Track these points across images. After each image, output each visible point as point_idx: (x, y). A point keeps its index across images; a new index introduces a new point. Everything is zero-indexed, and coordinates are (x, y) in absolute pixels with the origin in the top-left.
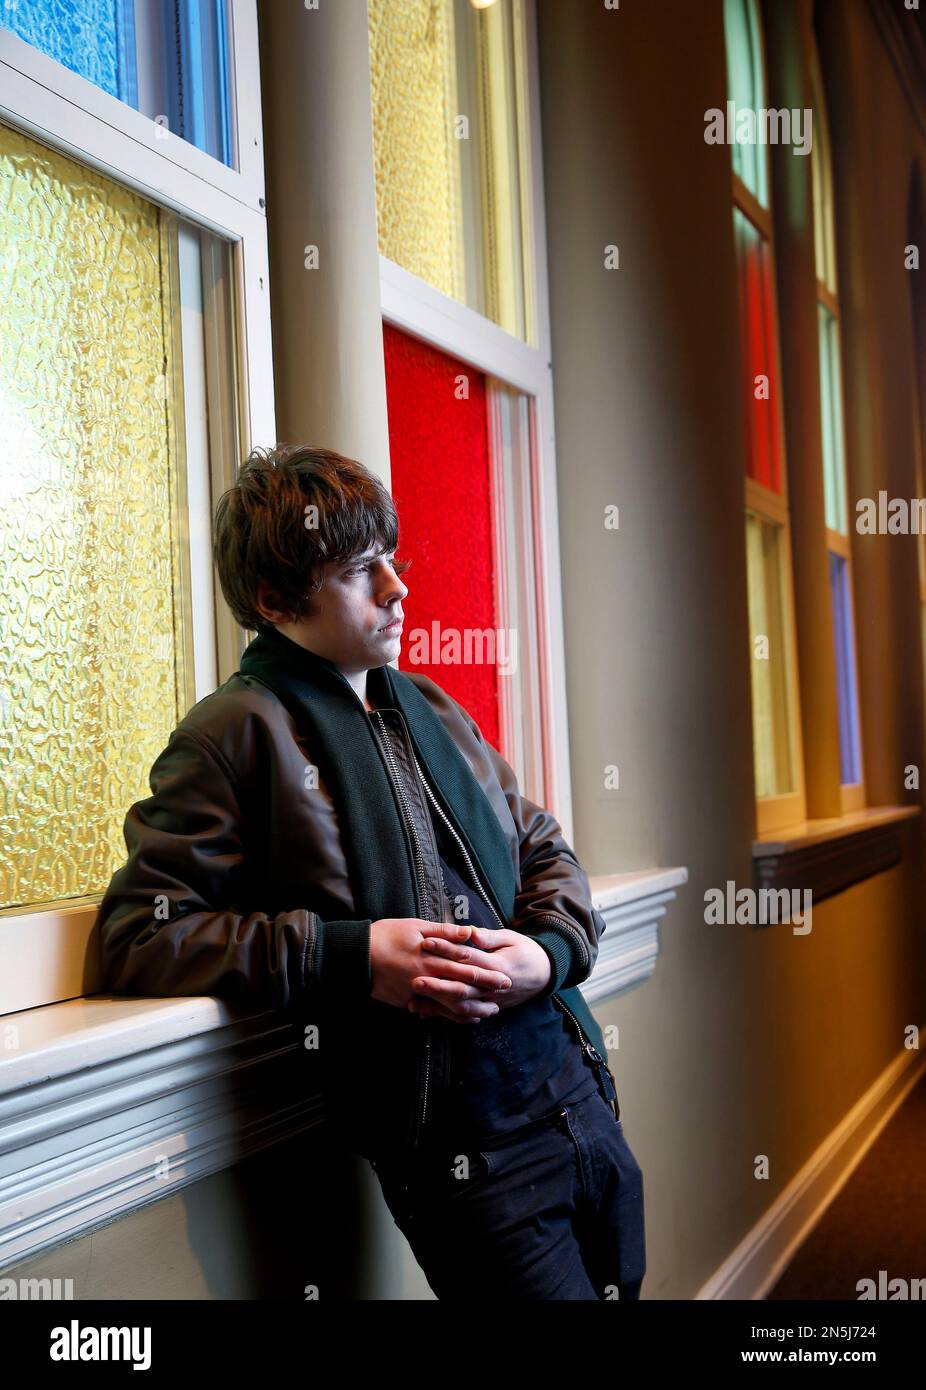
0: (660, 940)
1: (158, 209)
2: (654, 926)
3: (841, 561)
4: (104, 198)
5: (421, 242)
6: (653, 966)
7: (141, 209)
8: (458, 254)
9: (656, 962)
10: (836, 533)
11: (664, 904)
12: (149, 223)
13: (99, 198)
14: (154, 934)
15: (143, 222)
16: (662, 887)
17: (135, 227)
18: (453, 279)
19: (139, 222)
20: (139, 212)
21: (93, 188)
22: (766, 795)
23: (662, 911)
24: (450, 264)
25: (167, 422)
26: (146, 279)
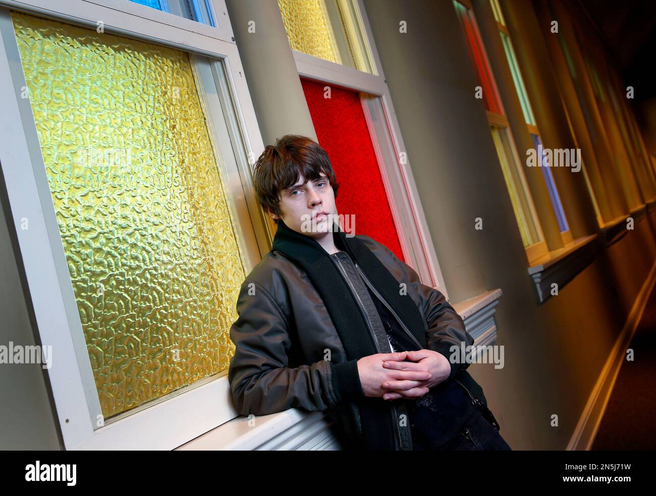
0: (496, 324)
1: (187, 53)
2: (492, 318)
3: (536, 136)
4: (160, 54)
5: (316, 43)
6: (496, 336)
7: (180, 56)
8: (334, 44)
9: (497, 334)
10: (531, 125)
11: (495, 307)
12: (185, 61)
13: (158, 55)
14: (254, 385)
15: (182, 61)
16: (492, 300)
17: (178, 64)
18: (334, 55)
19: (180, 62)
20: (178, 57)
21: (155, 52)
22: (529, 245)
23: (494, 311)
24: (332, 49)
25: (212, 146)
26: (188, 84)
